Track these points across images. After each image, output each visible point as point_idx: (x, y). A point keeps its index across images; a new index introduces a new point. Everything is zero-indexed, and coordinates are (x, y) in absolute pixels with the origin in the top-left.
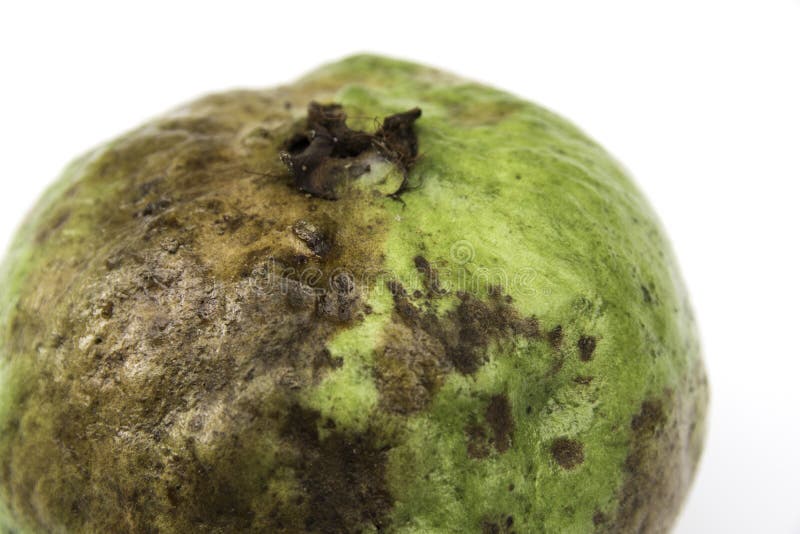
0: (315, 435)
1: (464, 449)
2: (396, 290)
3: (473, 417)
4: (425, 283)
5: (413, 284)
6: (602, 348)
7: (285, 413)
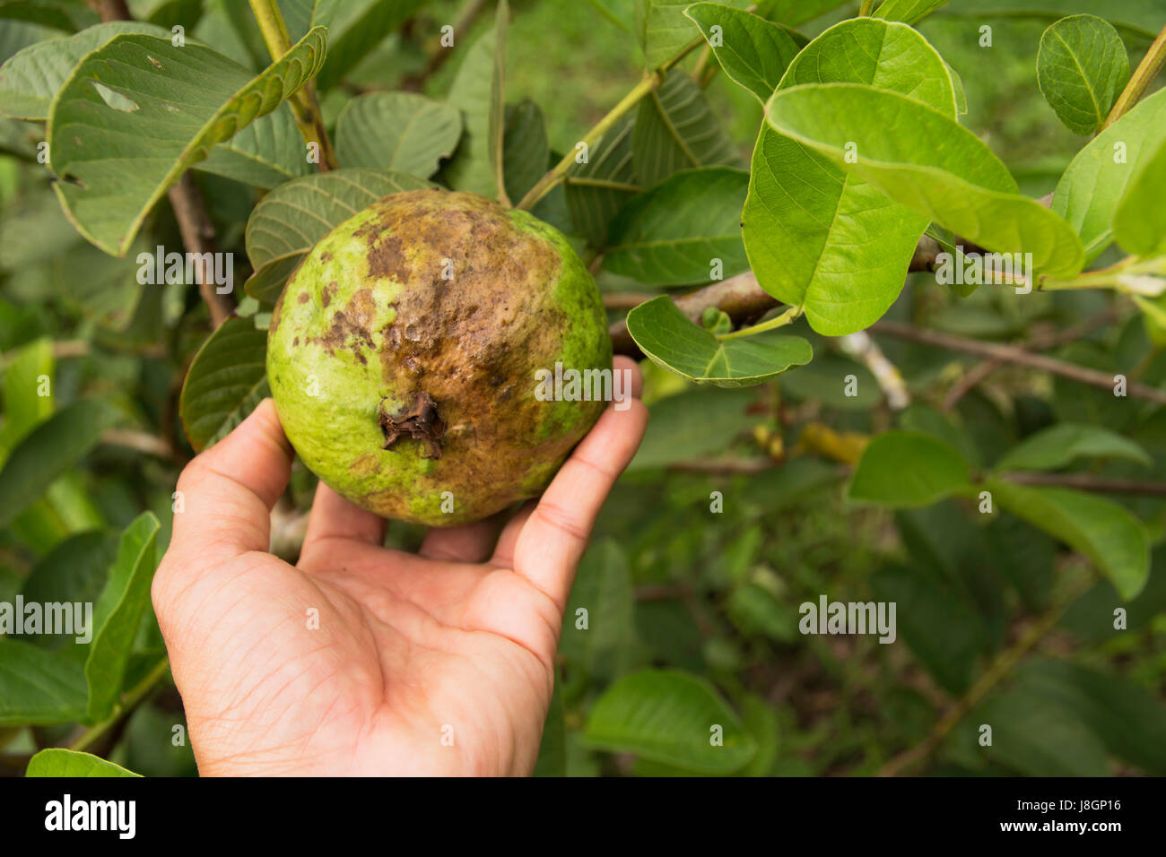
0: (399, 275)
1: (339, 284)
2: (371, 344)
3: (335, 296)
4: (359, 350)
5: (364, 349)
6: (291, 341)
7: (410, 280)
